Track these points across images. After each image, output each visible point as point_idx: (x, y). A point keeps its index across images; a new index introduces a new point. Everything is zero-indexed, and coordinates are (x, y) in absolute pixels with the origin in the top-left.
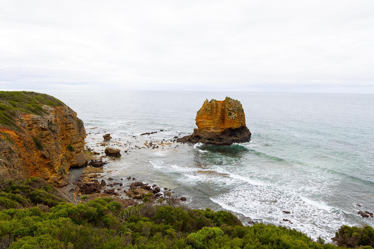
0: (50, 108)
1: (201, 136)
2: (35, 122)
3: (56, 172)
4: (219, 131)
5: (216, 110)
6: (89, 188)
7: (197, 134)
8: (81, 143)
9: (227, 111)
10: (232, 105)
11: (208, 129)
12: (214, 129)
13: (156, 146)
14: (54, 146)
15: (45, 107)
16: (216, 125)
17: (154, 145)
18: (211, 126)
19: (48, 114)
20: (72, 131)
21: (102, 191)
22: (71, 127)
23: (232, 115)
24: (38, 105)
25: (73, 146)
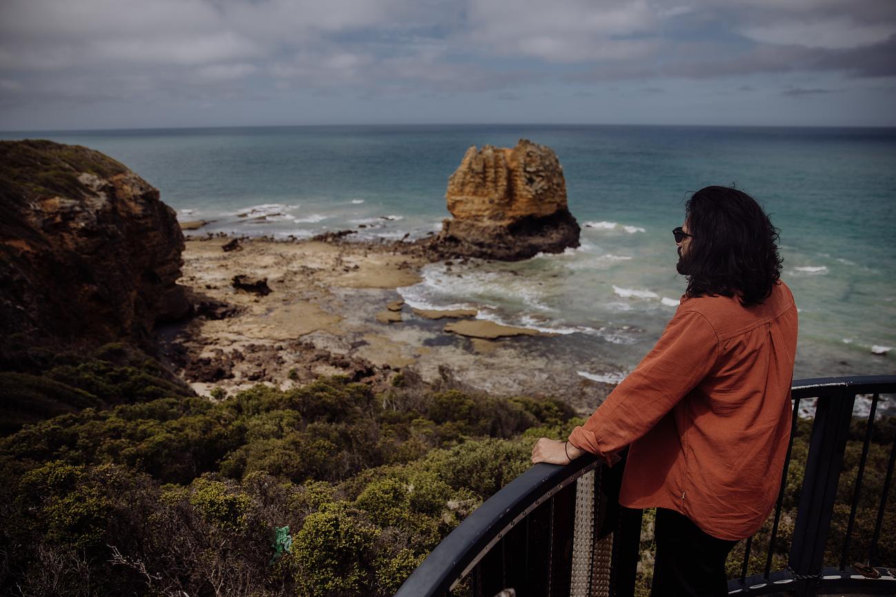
0: (98, 182)
1: (460, 238)
2: (69, 215)
3: (128, 334)
4: (505, 223)
5: (496, 172)
6: (206, 369)
7: (450, 232)
8: (173, 263)
9: (523, 174)
10: (534, 158)
11: (476, 220)
12: (490, 218)
13: (352, 265)
14: (118, 273)
15: (85, 178)
16: (496, 210)
17: (347, 262)
18: (485, 211)
19: (94, 195)
20: (152, 234)
21: (237, 374)
22: (150, 225)
23: (535, 184)
24: (68, 173)
25: (157, 271)
